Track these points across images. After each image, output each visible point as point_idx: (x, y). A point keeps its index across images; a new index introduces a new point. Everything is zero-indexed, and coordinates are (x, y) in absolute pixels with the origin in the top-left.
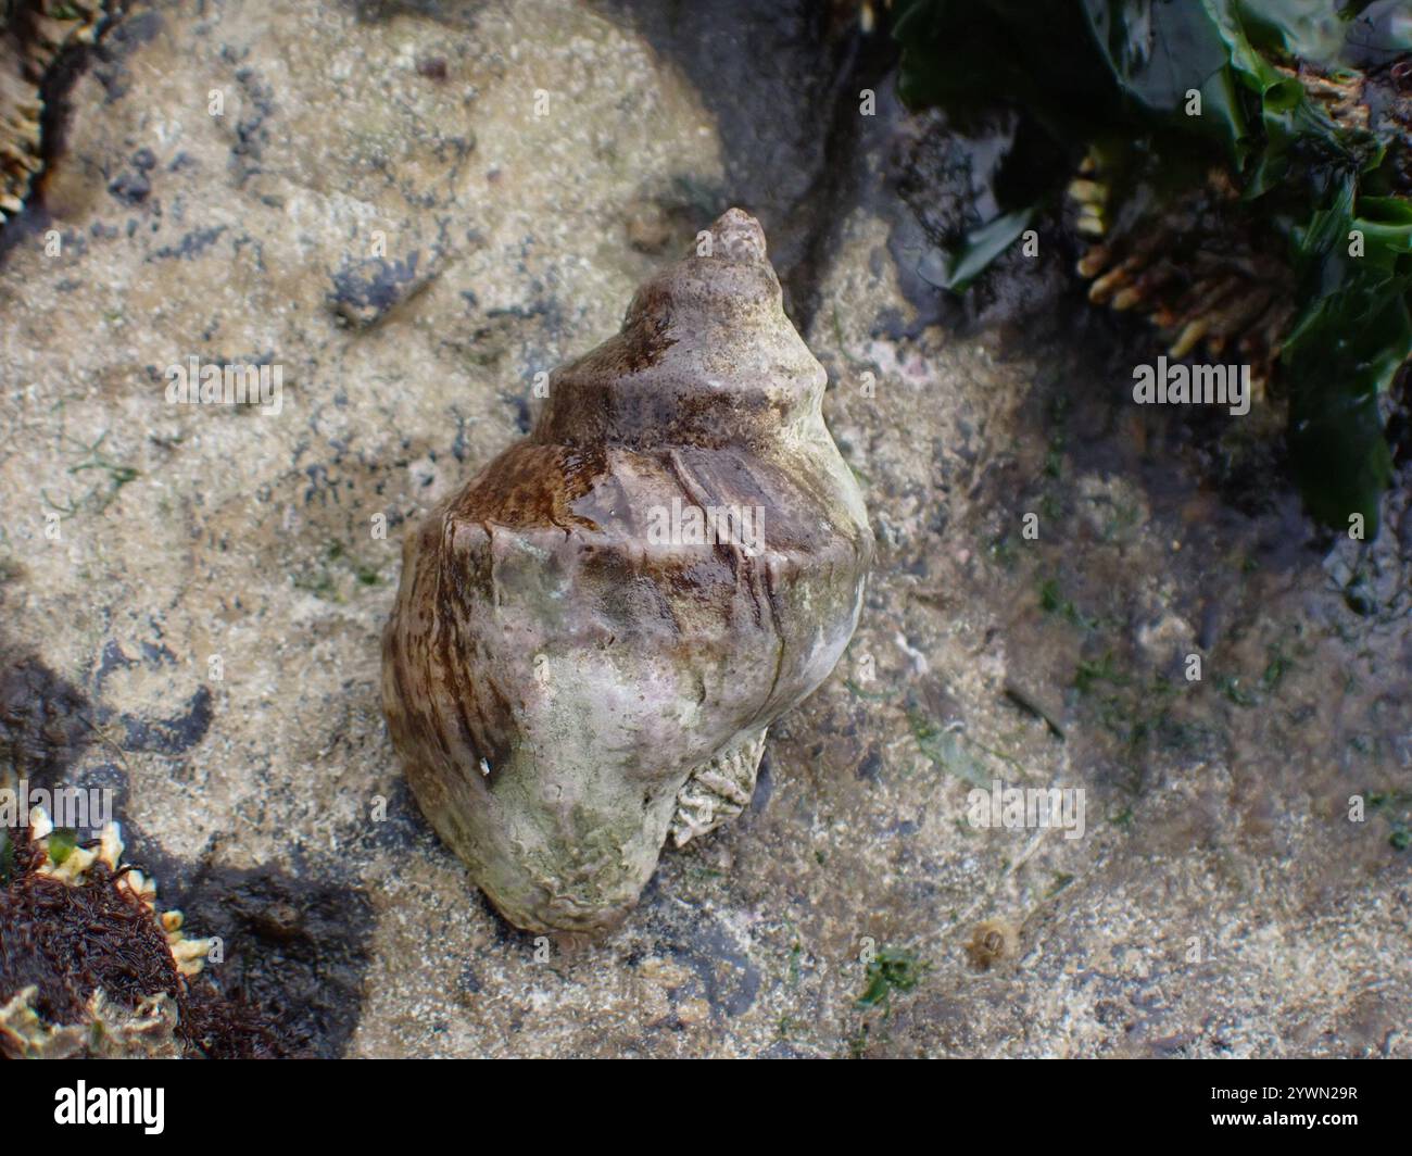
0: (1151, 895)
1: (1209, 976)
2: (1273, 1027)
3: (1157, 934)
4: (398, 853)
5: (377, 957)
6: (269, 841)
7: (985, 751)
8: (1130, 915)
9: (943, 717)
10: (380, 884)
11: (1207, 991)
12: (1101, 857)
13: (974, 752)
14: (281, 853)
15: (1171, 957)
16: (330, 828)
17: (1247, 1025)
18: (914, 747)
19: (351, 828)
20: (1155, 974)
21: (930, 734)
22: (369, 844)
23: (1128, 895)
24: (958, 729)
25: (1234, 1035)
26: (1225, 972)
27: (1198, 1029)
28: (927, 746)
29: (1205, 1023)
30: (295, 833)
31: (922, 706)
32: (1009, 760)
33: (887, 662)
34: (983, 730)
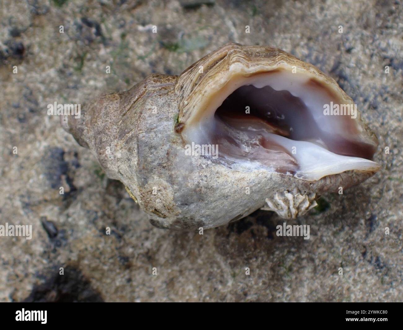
0: (286, 26)
1: (326, 33)
2: (359, 29)
3: (299, 36)
4: (66, 245)
5: (91, 280)
6: (26, 281)
7: (196, 33)
8: (286, 38)
9: (174, 36)
10: (70, 260)
11: (330, 39)
12: (260, 30)
13: (194, 37)
14: (34, 280)
15: (310, 39)
16: (38, 258)
17: (351, 36)
18: (176, 55)
19: (45, 252)
20: (309, 48)
21: (176, 47)
22: (55, 251)
23: (279, 33)
24: (183, 35)
25: (350, 43)
26: (329, 27)
27: (338, 53)
28: (179, 50)
29: (339, 49)
30: (31, 270)
31: (165, 41)
32: (206, 28)
33: (143, 39)
34: (189, 27)
